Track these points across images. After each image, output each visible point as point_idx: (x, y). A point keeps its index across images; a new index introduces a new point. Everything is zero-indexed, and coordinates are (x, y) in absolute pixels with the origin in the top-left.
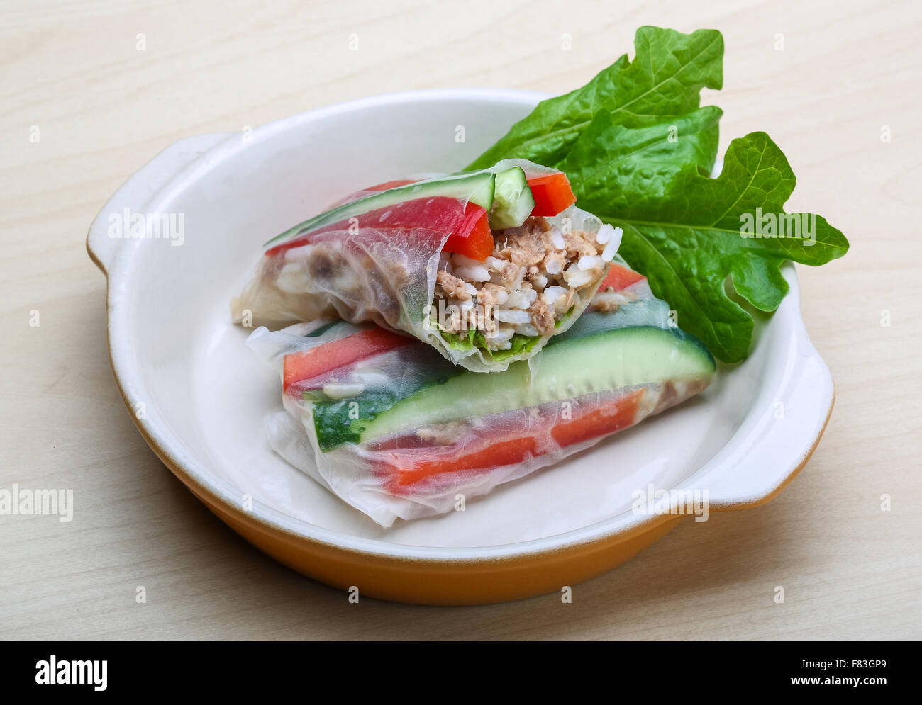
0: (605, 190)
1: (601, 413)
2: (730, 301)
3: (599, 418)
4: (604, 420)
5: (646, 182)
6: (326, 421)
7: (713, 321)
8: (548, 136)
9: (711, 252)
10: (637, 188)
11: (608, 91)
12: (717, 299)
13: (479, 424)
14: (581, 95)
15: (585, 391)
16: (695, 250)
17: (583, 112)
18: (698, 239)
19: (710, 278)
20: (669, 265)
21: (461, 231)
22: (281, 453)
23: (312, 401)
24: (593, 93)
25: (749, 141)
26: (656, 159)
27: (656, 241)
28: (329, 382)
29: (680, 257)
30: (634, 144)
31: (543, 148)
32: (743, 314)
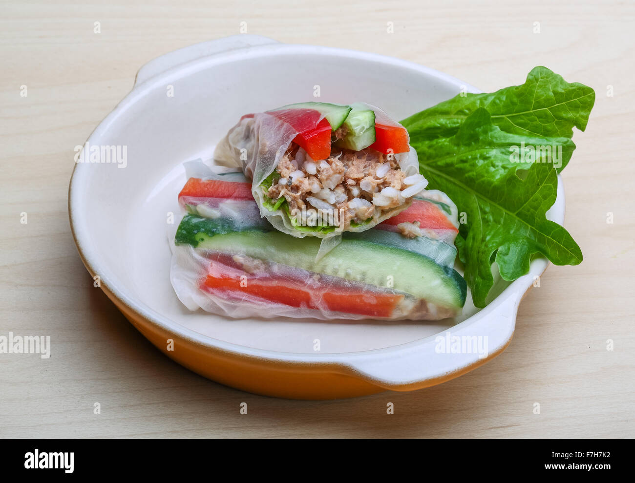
0: (467, 165)
1: (363, 298)
3: (360, 301)
4: (365, 304)
6: (186, 226)
8: (453, 116)
9: (505, 231)
10: (485, 171)
11: (500, 101)
13: (276, 269)
14: (484, 98)
16: (499, 226)
18: (505, 220)
19: (491, 246)
23: (187, 211)
24: (491, 100)
27: (484, 212)
30: (499, 141)
31: (446, 123)
32: (490, 275)
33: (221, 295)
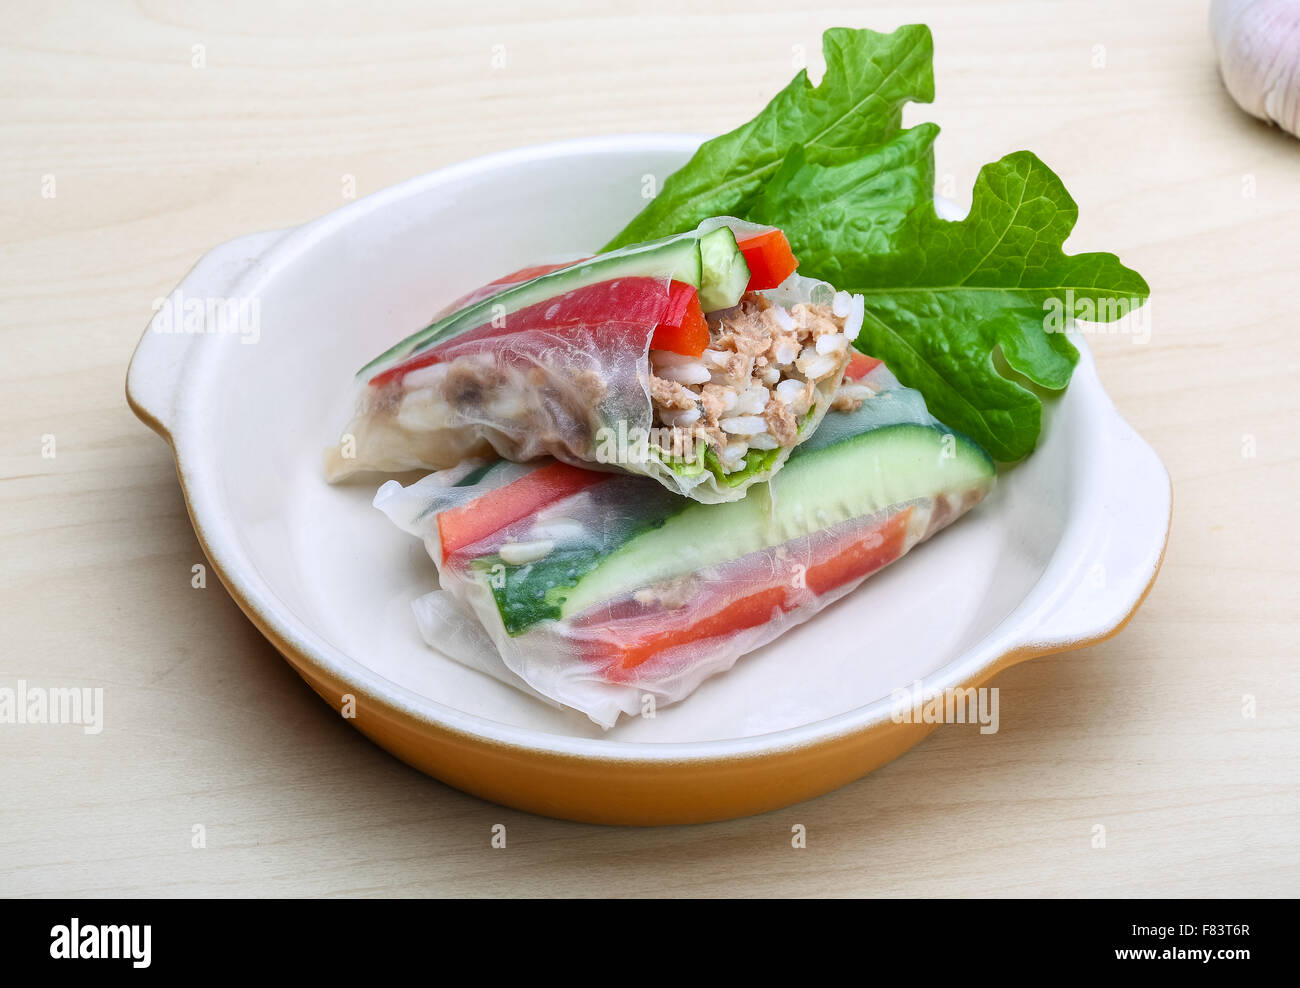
0: (809, 253)
1: (864, 545)
2: (1003, 379)
3: (860, 552)
4: (867, 553)
5: (863, 236)
6: (511, 595)
7: (982, 409)
8: (720, 188)
9: (963, 319)
10: (852, 245)
11: (793, 120)
12: (985, 379)
13: (712, 576)
14: (758, 127)
15: (840, 517)
16: (939, 319)
17: (764, 151)
18: (942, 305)
19: (971, 354)
20: (905, 343)
21: (669, 318)
22: (441, 648)
23: (486, 571)
24: (773, 125)
25: (1006, 165)
26: (868, 204)
27: (883, 314)
28: (505, 543)
29: (919, 331)
30: (838, 186)
31: (716, 206)
32: (1025, 395)
33: (654, 672)
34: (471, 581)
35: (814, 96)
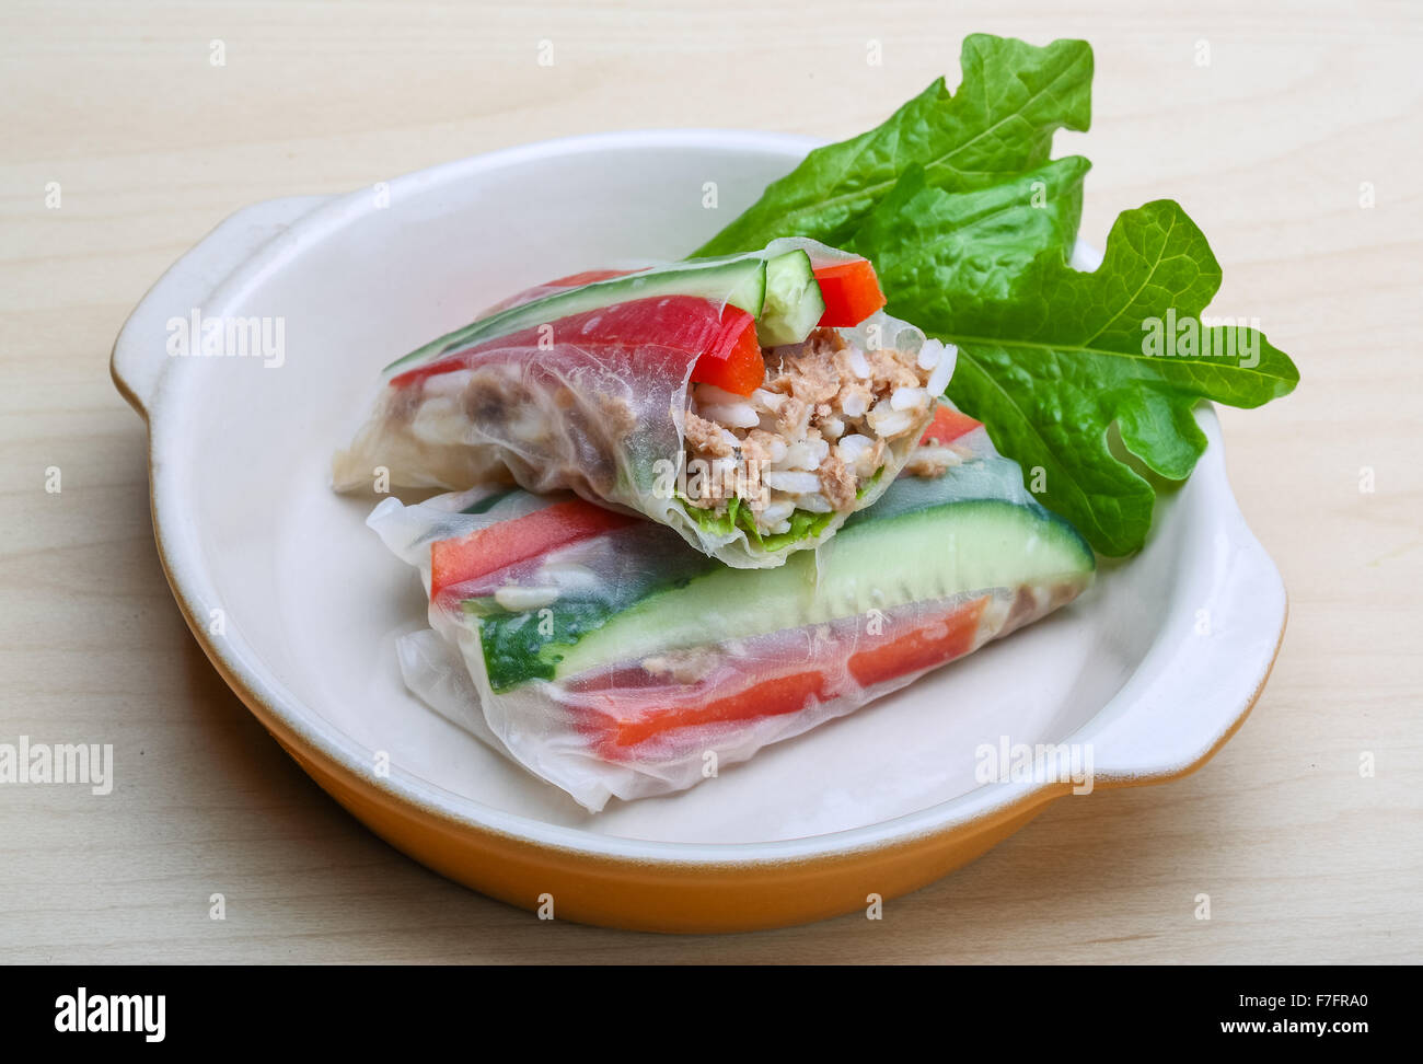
0: (917, 290)
1: (924, 634)
2: (1115, 460)
3: (919, 643)
4: (927, 644)
5: (981, 277)
6: (501, 646)
7: (1089, 493)
8: (826, 203)
9: (1083, 387)
10: (967, 286)
11: (918, 135)
12: (1096, 459)
13: (739, 650)
14: (876, 140)
15: (899, 600)
16: (1057, 382)
17: (880, 167)
18: (1062, 366)
19: (1084, 427)
20: (1016, 406)
21: (716, 349)
22: (423, 696)
23: (477, 614)
24: (894, 137)
25: (1147, 214)
26: (993, 240)
27: (995, 369)
28: (503, 584)
29: (1033, 393)
30: (960, 217)
31: (818, 224)
32: (1138, 482)
33: (654, 754)
34: (460, 624)
35: (945, 110)
